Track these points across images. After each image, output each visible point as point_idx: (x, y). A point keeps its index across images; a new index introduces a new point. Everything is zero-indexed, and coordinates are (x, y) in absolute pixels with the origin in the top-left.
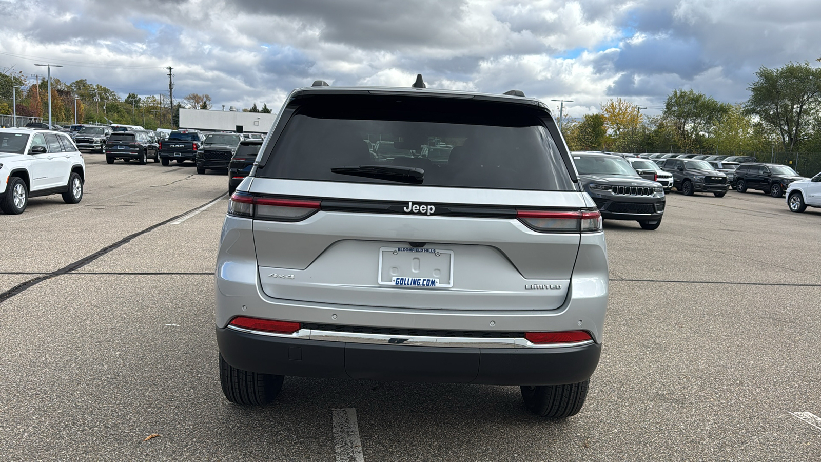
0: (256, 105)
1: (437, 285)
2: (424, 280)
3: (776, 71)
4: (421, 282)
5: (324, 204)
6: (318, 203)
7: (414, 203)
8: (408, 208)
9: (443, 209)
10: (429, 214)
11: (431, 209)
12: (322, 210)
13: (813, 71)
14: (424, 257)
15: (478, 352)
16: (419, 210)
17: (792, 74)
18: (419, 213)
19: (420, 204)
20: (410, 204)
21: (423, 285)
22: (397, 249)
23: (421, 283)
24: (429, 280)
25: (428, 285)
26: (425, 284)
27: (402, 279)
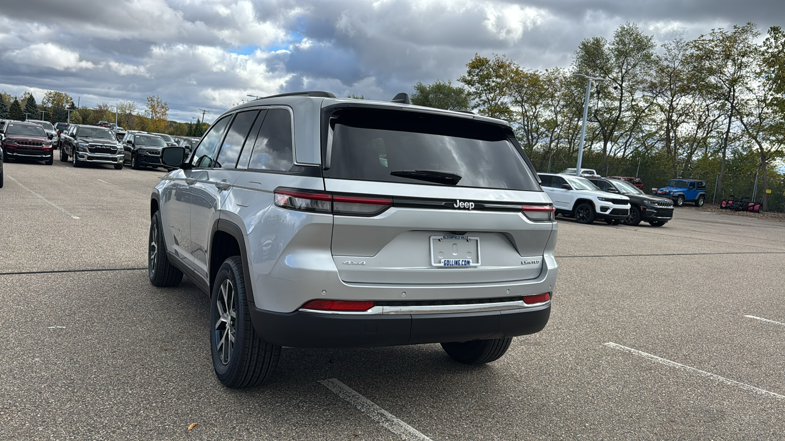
1: (471, 264)
2: (463, 261)
3: (428, 86)
4: (461, 262)
5: (396, 201)
6: (390, 201)
7: (460, 201)
8: (456, 205)
9: (480, 205)
10: (470, 209)
11: (472, 205)
12: (393, 206)
13: (454, 89)
14: (460, 243)
16: (464, 206)
17: (439, 90)
18: (464, 209)
19: (464, 201)
20: (458, 201)
21: (462, 265)
22: (442, 237)
23: (461, 264)
24: (465, 261)
25: (465, 265)
26: (463, 264)
27: (448, 261)
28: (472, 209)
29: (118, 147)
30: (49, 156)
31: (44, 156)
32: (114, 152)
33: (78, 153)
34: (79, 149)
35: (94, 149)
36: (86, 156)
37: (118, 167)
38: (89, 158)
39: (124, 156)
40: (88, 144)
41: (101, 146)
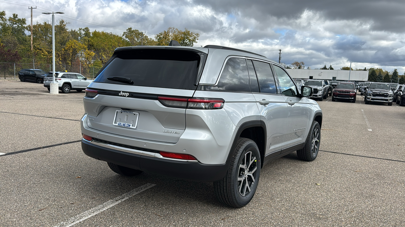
0: (326, 66)
1: (131, 127)
2: (127, 124)
4: (126, 125)
6: (97, 91)
8: (120, 94)
9: (132, 95)
10: (126, 96)
11: (127, 94)
12: (98, 94)
14: (129, 115)
15: (139, 157)
18: (123, 96)
19: (124, 92)
20: (121, 92)
22: (121, 111)
23: (126, 126)
25: (128, 126)
26: (127, 126)
27: (120, 123)
28: (128, 97)
29: (389, 93)
30: (353, 98)
31: (350, 98)
32: (387, 96)
33: (367, 97)
34: (368, 95)
35: (375, 95)
36: (371, 98)
37: (390, 104)
38: (372, 99)
39: (393, 99)
40: (372, 92)
41: (379, 93)
